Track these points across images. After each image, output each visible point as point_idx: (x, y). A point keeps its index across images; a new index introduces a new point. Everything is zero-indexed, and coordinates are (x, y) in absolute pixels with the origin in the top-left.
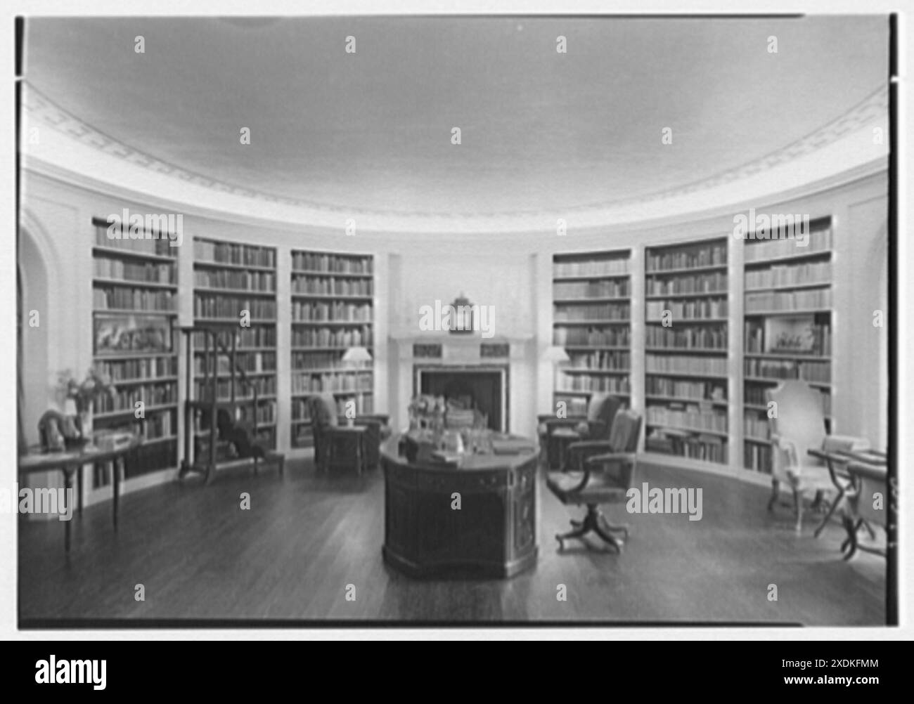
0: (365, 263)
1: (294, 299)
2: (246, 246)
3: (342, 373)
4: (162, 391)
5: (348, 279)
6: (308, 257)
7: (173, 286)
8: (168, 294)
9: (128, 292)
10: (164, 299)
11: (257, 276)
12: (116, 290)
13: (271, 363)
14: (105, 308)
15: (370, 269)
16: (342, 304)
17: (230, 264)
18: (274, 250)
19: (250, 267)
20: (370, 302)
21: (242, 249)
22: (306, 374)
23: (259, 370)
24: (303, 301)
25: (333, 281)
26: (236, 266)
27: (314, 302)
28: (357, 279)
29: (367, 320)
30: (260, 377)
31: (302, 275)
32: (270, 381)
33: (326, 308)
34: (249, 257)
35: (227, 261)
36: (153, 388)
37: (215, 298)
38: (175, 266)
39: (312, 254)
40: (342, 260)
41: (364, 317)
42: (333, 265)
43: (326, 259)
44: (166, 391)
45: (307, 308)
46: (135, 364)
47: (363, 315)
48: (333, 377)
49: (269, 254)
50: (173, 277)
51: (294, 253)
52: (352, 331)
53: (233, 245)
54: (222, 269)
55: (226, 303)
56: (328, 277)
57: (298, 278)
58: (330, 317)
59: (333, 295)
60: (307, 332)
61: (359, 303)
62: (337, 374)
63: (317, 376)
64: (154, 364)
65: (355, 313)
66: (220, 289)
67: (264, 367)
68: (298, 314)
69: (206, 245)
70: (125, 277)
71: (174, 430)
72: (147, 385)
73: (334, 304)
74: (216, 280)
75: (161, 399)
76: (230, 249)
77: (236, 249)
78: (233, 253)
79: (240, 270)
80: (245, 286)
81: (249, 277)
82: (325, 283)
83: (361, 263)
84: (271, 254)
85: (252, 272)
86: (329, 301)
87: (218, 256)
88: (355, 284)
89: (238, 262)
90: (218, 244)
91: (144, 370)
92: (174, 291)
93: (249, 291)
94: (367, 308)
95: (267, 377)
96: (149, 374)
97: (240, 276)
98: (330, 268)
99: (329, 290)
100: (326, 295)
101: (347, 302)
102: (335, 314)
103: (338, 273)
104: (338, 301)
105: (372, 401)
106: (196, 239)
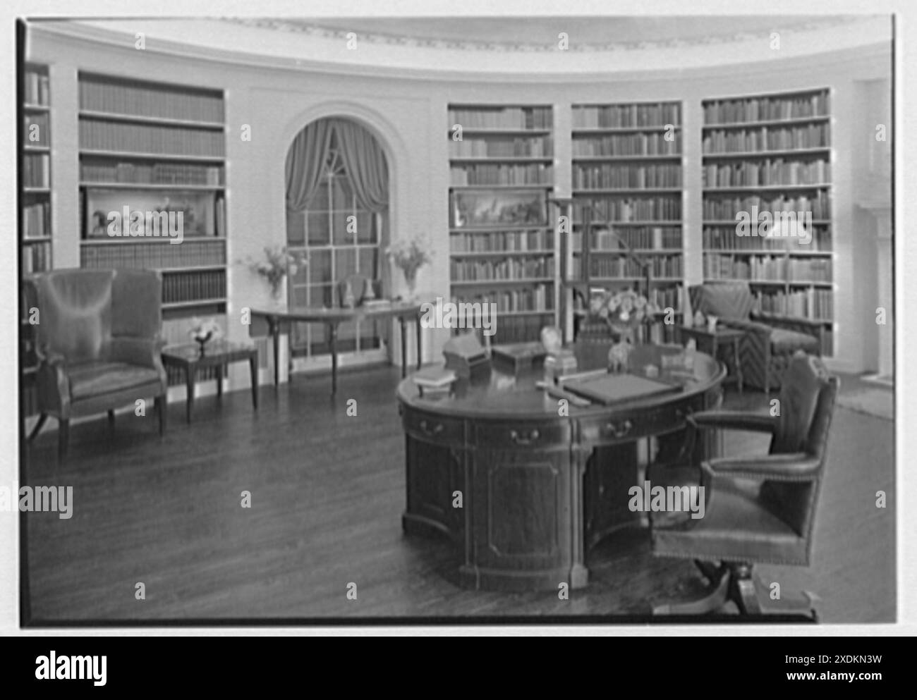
0: (815, 100)
1: (706, 161)
2: (640, 105)
3: (781, 255)
4: (536, 265)
5: (788, 126)
6: (728, 105)
7: (548, 158)
8: (542, 167)
9: (493, 168)
10: (538, 172)
11: (656, 137)
12: (478, 167)
13: (674, 238)
14: (465, 184)
15: (824, 109)
16: (780, 161)
17: (619, 128)
18: (678, 104)
19: (646, 128)
20: (825, 156)
21: (635, 109)
22: (729, 255)
23: (658, 247)
24: (721, 162)
25: (765, 131)
26: (627, 129)
27: (737, 161)
28: (804, 125)
29: (821, 184)
30: (661, 256)
31: (718, 130)
32: (674, 260)
33: (754, 170)
34: (645, 116)
35: (615, 125)
36: (523, 261)
37: (600, 168)
38: (551, 137)
39: (733, 101)
40: (778, 103)
41: (816, 180)
42: (766, 111)
43: (755, 103)
44: (540, 265)
45: (727, 169)
46: (501, 237)
47: (815, 175)
48: (766, 260)
49: (670, 111)
50: (548, 148)
51: (706, 104)
52: (796, 198)
53: (622, 106)
54: (609, 134)
55: (613, 171)
56: (757, 129)
57: (714, 133)
58: (761, 182)
59: (765, 151)
60: (728, 202)
61: (807, 158)
62: (773, 257)
63: (746, 259)
64: (524, 237)
65: (799, 173)
66: (608, 157)
67: (665, 243)
68: (713, 180)
69: (588, 111)
70: (488, 154)
71: (549, 304)
72: (517, 258)
73: (768, 162)
74: (602, 148)
75: (534, 272)
76: (619, 111)
77: (627, 111)
78: (623, 115)
79: (633, 133)
80: (639, 150)
81: (645, 139)
82: (753, 135)
83: (810, 102)
84: (675, 109)
85: (648, 133)
86: (759, 160)
87: (603, 121)
88: (800, 133)
89: (630, 124)
90: (604, 107)
91: (512, 244)
92: (549, 163)
93: (645, 155)
94: (821, 163)
95: (669, 257)
96: (518, 246)
97: (632, 139)
98: (760, 117)
99: (759, 146)
100: (754, 152)
101: (788, 158)
102: (768, 178)
103: (772, 122)
104: (773, 158)
105: (830, 298)
106: (575, 107)
